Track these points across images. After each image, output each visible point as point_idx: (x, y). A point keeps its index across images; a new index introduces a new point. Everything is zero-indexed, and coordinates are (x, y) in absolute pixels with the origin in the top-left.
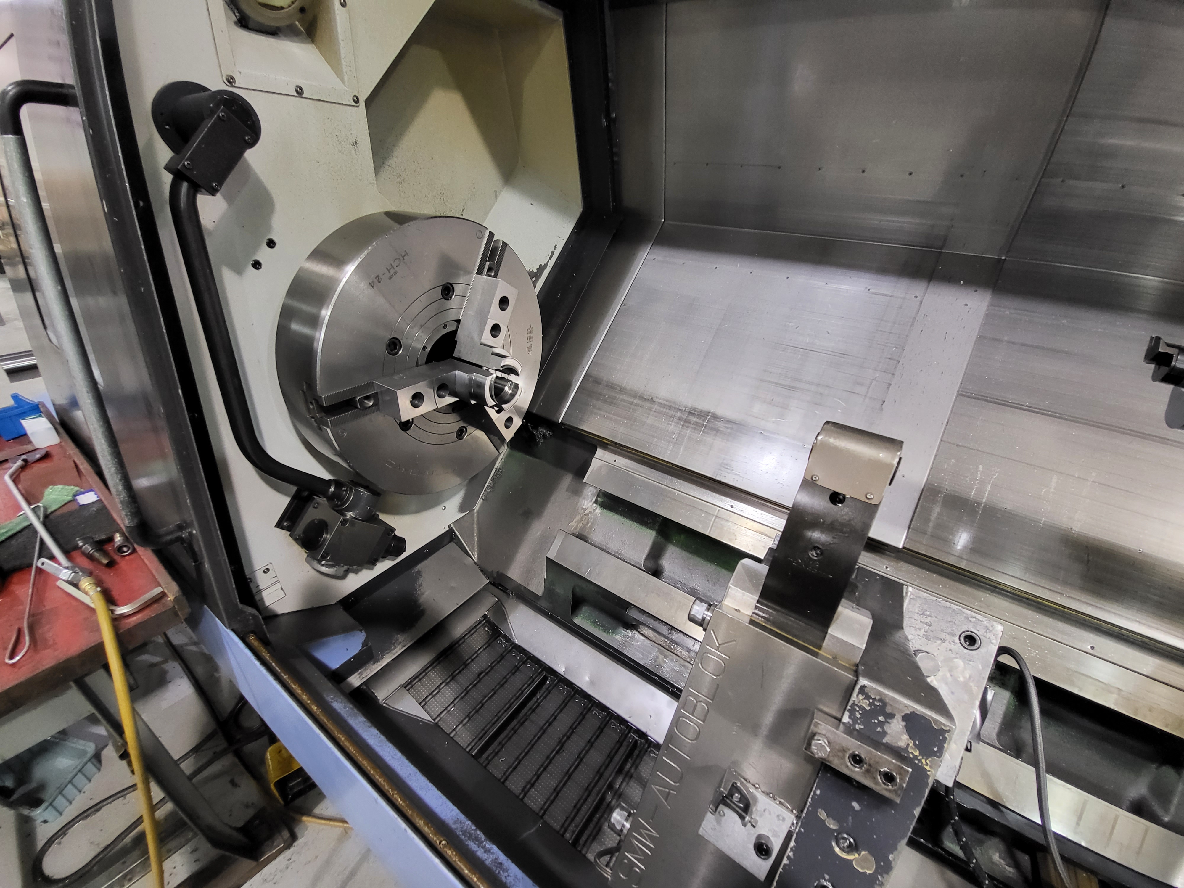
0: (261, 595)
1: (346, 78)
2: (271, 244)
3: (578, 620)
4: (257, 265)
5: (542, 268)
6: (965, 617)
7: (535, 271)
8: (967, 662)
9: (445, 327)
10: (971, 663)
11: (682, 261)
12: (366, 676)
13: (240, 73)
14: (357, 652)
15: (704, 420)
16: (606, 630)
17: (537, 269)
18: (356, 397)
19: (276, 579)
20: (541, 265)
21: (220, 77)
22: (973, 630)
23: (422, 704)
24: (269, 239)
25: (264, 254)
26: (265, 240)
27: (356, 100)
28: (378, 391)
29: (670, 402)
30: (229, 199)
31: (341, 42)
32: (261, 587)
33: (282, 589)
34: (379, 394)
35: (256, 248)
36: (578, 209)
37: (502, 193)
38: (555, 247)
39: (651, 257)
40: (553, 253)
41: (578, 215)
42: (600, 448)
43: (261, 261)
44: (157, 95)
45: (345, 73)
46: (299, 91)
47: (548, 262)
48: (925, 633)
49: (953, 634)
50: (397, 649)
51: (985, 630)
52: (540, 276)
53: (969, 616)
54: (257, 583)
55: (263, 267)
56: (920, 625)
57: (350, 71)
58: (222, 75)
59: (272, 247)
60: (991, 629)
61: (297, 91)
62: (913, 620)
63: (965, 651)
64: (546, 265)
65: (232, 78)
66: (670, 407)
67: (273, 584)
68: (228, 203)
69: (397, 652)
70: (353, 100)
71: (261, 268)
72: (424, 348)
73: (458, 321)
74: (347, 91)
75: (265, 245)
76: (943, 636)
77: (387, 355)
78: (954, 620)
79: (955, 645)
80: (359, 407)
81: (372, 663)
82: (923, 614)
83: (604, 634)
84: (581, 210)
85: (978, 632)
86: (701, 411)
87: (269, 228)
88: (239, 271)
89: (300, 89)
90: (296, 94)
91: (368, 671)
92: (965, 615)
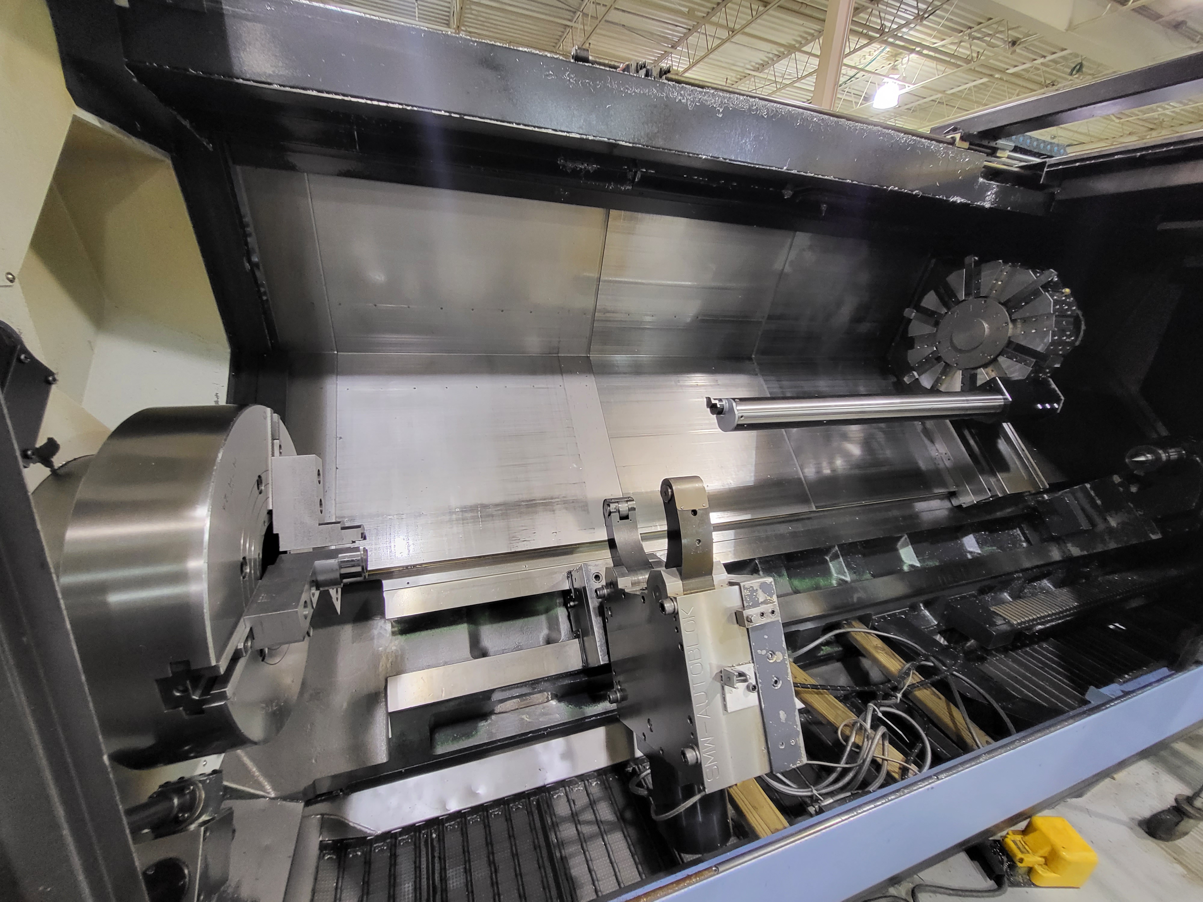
3: (440, 750)
9: (264, 523)
15: (477, 512)
16: (468, 735)
27: (12, 278)
28: (252, 626)
34: (253, 629)
36: (225, 351)
41: (228, 357)
42: (385, 579)
70: (8, 279)
72: (259, 555)
73: (270, 512)
83: (470, 740)
84: (229, 350)
86: (471, 507)
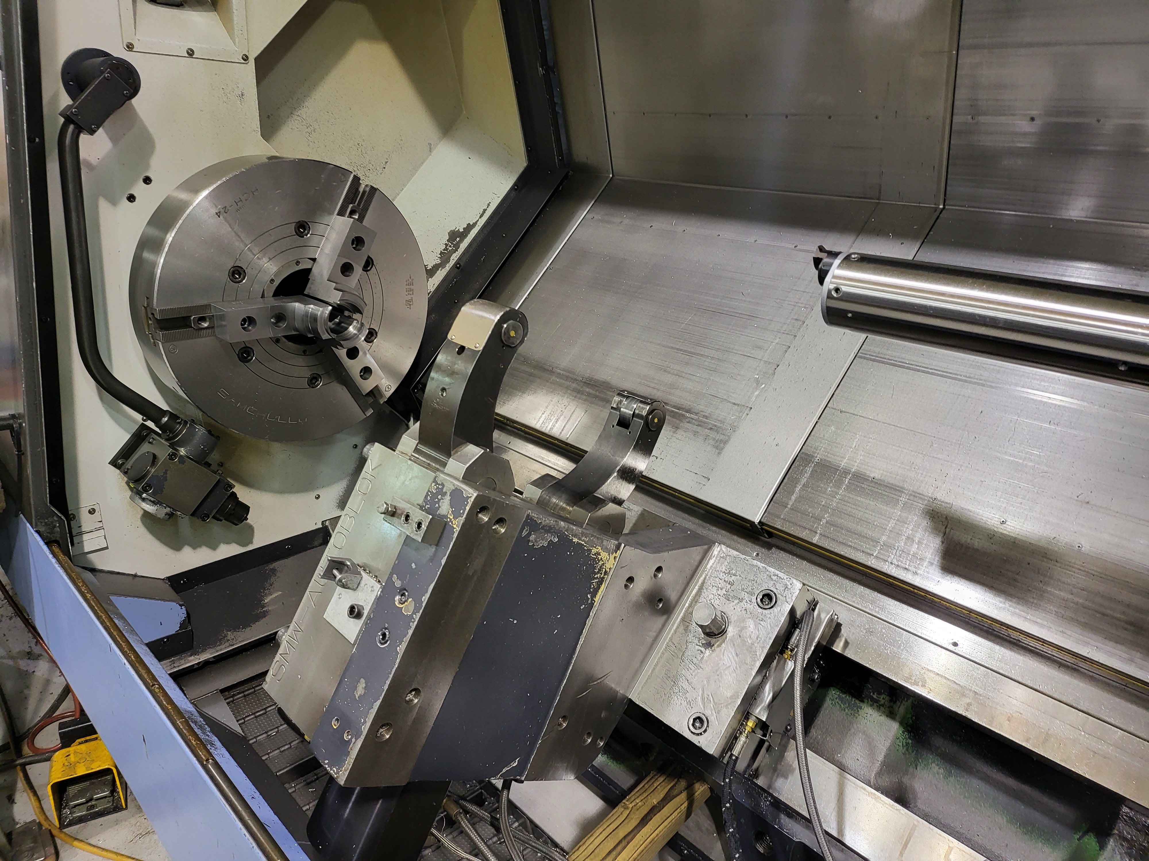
0: (82, 538)
1: (237, 40)
2: (147, 180)
4: (131, 198)
5: (469, 228)
6: (767, 575)
7: (461, 230)
8: (759, 621)
9: (298, 263)
10: (761, 622)
11: (619, 220)
12: (178, 666)
13: (139, 40)
14: (174, 633)
15: (599, 391)
17: (464, 229)
18: (191, 316)
19: (100, 525)
20: (469, 224)
21: (121, 44)
22: (772, 589)
23: (240, 722)
24: (145, 177)
25: (139, 189)
26: (142, 177)
27: (246, 58)
28: (214, 314)
29: (569, 372)
30: (114, 139)
31: (234, 11)
32: (84, 529)
33: (105, 538)
34: (215, 317)
35: (132, 183)
36: (521, 163)
37: (439, 146)
38: (489, 205)
39: (590, 216)
40: (485, 211)
41: (521, 170)
43: (135, 195)
44: (67, 58)
45: (236, 36)
46: (191, 53)
47: (478, 221)
48: (725, 593)
49: (751, 594)
50: (223, 647)
51: (783, 589)
52: (466, 236)
53: (772, 574)
54: (80, 523)
55: (136, 200)
56: (722, 584)
57: (242, 34)
58: (123, 42)
59: (148, 184)
60: (789, 587)
61: (188, 53)
62: (717, 579)
63: (760, 610)
64: (475, 224)
65: (131, 44)
66: (567, 378)
67: (97, 529)
68: (113, 144)
69: (221, 650)
70: (243, 58)
71: (135, 201)
72: (272, 281)
73: (314, 260)
74: (236, 51)
75: (141, 182)
76: (743, 595)
77: (229, 282)
78: (756, 579)
79: (751, 605)
80: (193, 326)
81: (189, 654)
82: (729, 573)
84: (525, 164)
85: (777, 589)
86: (597, 381)
87: (147, 167)
88: (114, 202)
89: (191, 51)
90: (187, 55)
91: (183, 661)
92: (768, 573)
